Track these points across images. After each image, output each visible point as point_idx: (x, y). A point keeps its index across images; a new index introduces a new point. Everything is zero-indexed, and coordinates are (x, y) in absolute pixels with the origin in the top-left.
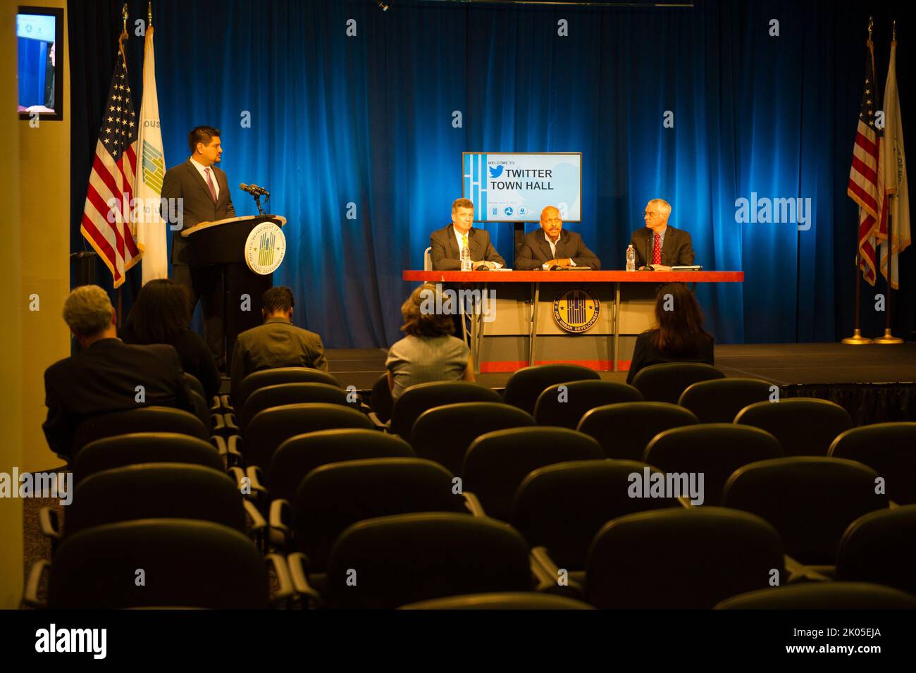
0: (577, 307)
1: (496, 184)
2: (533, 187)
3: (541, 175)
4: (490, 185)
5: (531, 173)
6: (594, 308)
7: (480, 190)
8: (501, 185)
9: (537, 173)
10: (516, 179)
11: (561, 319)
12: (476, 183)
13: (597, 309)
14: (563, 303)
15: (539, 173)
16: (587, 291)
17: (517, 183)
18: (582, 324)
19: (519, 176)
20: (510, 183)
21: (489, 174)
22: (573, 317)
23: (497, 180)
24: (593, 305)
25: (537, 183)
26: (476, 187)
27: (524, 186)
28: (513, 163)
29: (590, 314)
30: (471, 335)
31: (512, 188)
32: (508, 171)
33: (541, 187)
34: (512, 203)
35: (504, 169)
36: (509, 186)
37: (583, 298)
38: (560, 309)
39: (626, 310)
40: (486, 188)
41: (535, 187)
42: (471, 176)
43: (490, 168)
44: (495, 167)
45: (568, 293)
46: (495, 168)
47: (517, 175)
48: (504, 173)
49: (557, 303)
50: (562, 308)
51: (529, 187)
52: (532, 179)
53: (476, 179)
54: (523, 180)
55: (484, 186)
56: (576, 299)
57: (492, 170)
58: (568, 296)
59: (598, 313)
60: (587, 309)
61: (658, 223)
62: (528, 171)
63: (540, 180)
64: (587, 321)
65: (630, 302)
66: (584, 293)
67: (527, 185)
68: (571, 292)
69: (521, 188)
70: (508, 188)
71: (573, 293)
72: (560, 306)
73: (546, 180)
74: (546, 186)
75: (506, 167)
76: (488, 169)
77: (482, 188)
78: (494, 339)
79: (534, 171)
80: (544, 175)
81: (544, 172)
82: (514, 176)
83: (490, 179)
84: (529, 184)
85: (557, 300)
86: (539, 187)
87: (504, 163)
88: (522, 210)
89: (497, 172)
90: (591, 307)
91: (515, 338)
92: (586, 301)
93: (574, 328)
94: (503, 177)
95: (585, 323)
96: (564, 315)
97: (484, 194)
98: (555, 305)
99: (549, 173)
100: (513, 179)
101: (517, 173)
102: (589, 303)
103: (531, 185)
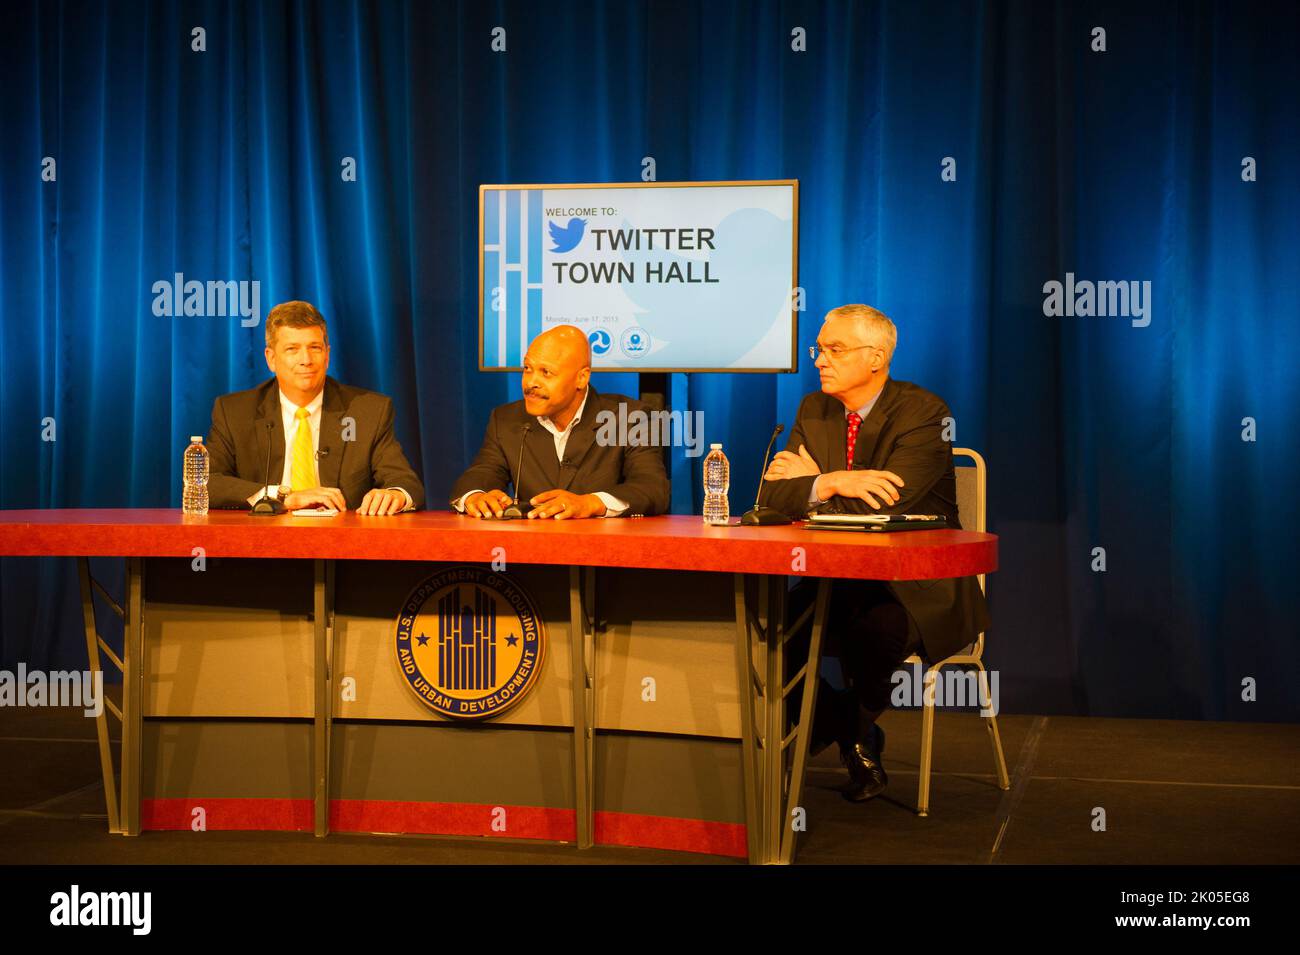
0: (468, 639)
1: (566, 270)
2: (664, 278)
3: (685, 243)
4: (548, 273)
5: (659, 239)
6: (520, 643)
7: (525, 285)
8: (579, 273)
9: (674, 237)
10: (619, 256)
11: (417, 674)
12: (514, 267)
13: (530, 646)
14: (427, 625)
15: (681, 239)
16: (500, 590)
17: (621, 266)
18: (483, 693)
19: (627, 247)
20: (603, 266)
21: (548, 242)
22: (454, 669)
23: (569, 257)
24: (518, 633)
25: (675, 265)
26: (513, 278)
27: (640, 273)
28: (609, 211)
29: (508, 660)
30: (122, 716)
31: (609, 279)
32: (599, 232)
33: (685, 277)
34: (606, 319)
35: (587, 230)
36: (601, 273)
37: (489, 610)
38: (414, 643)
39: (622, 651)
40: (539, 280)
41: (670, 276)
42: (501, 248)
43: (551, 225)
44: (563, 223)
45: (443, 593)
46: (565, 227)
47: (621, 244)
48: (588, 239)
49: (406, 622)
50: (423, 640)
51: (654, 277)
52: (662, 254)
53: (514, 257)
54: (638, 258)
55: (536, 275)
56: (467, 613)
57: (555, 231)
58: (441, 602)
59: (533, 659)
60: (501, 644)
61: (857, 378)
62: (650, 232)
63: (682, 257)
64: (499, 685)
65: (636, 627)
66: (492, 594)
67: (649, 272)
68: (451, 589)
69: (631, 279)
70: (597, 279)
71: (457, 591)
72: (416, 632)
73: (699, 256)
74: (698, 273)
75: (592, 223)
76: (546, 230)
77: (531, 280)
78: (208, 728)
79: (668, 232)
80: (694, 243)
81: (695, 235)
82: (614, 246)
83: (549, 257)
84: (654, 267)
85: (407, 614)
86: (679, 276)
87: (587, 212)
88: (635, 340)
89: (567, 238)
90: (512, 640)
91: (281, 727)
92: (499, 620)
93: (456, 703)
94: (586, 251)
95: (492, 690)
96: (427, 659)
97: (535, 297)
98: (401, 628)
99: (706, 237)
100: (610, 256)
101: (623, 239)
102: (507, 626)
103: (660, 272)
